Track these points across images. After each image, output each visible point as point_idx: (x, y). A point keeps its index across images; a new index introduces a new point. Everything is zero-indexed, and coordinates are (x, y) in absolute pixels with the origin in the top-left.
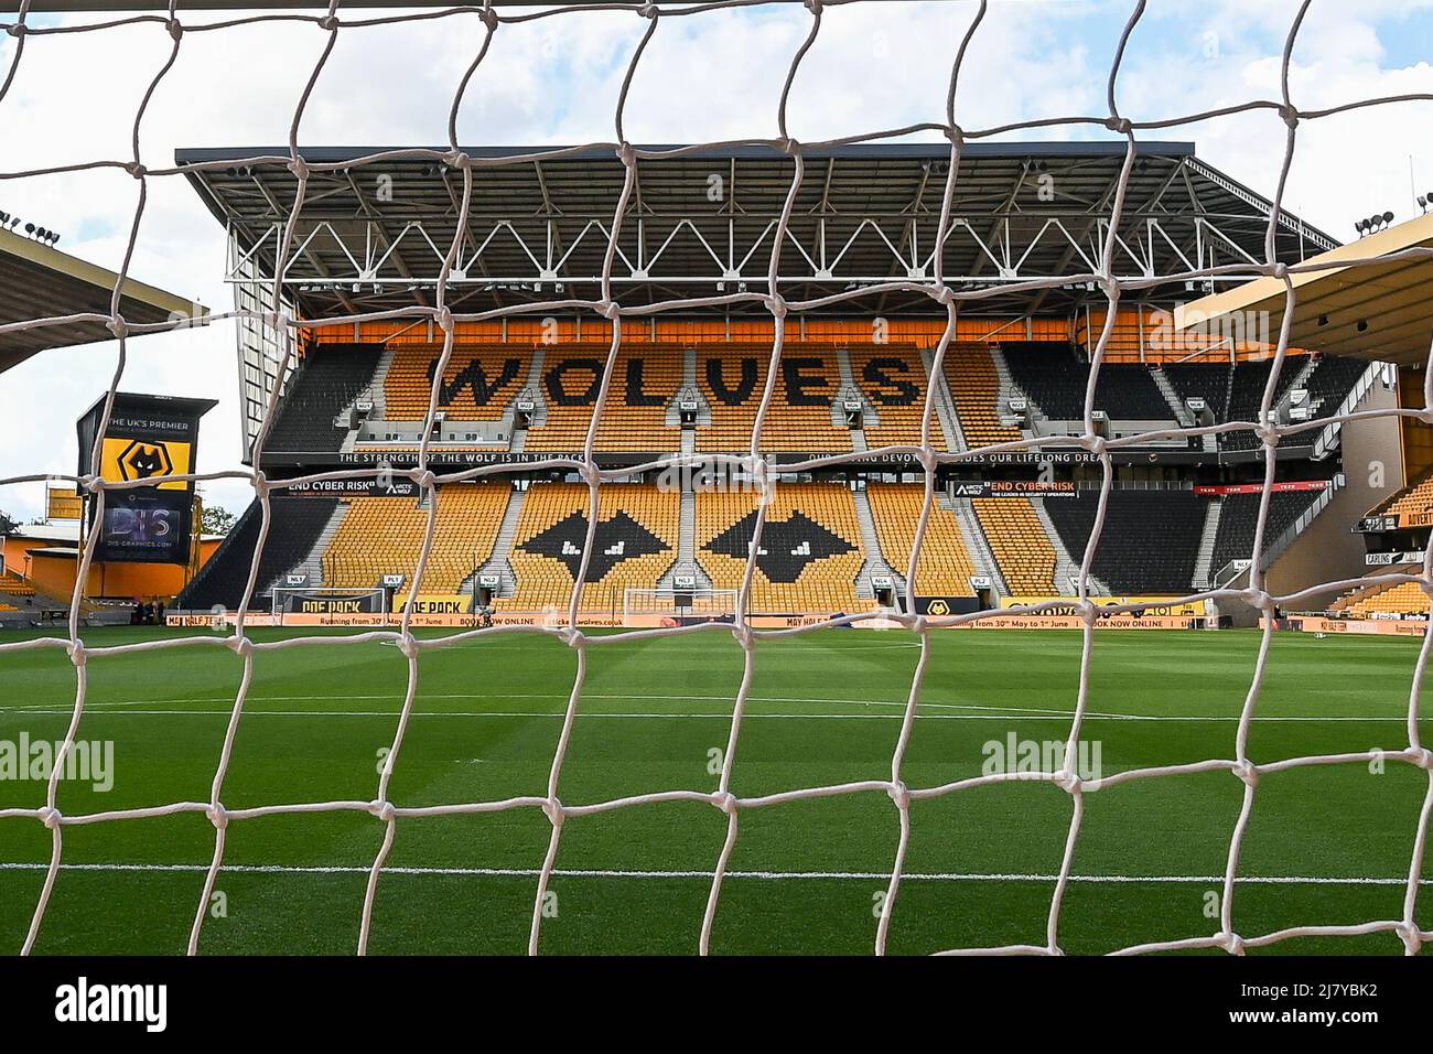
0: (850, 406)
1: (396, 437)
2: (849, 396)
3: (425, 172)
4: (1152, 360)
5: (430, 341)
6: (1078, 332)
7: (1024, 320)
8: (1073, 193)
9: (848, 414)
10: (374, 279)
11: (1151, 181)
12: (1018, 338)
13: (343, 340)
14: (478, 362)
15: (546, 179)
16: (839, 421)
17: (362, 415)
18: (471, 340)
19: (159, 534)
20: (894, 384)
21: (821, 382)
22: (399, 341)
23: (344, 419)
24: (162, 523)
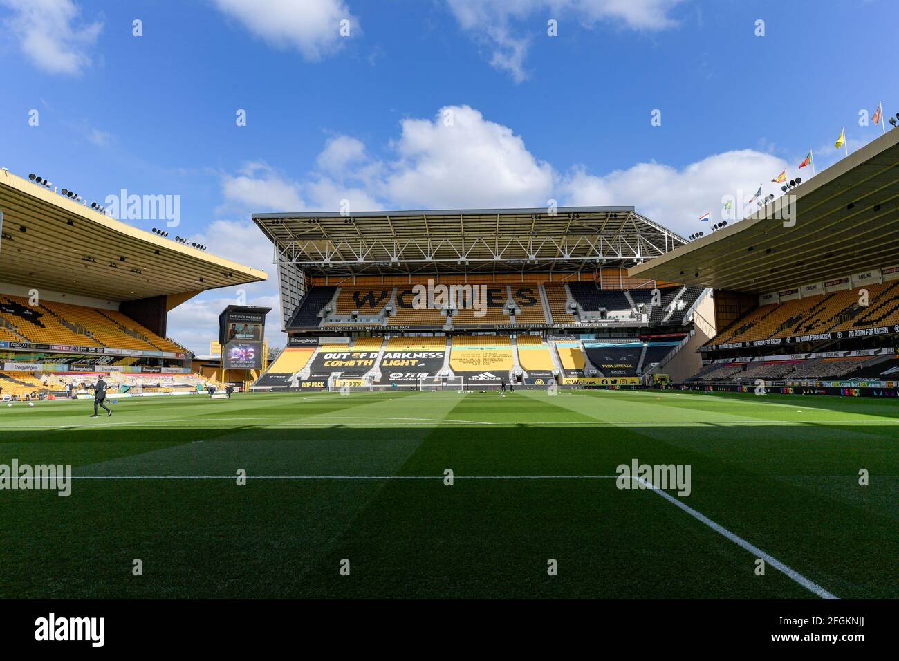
0: (510, 307)
1: (340, 321)
2: (510, 303)
3: (346, 221)
4: (625, 288)
5: (355, 284)
6: (597, 278)
7: (577, 273)
8: (590, 226)
9: (510, 310)
10: (329, 262)
11: (620, 221)
12: (575, 280)
13: (322, 284)
14: (372, 292)
15: (392, 224)
16: (506, 312)
17: (328, 312)
18: (370, 284)
19: (250, 358)
20: (527, 298)
21: (500, 298)
22: (343, 284)
23: (321, 314)
24: (251, 354)
